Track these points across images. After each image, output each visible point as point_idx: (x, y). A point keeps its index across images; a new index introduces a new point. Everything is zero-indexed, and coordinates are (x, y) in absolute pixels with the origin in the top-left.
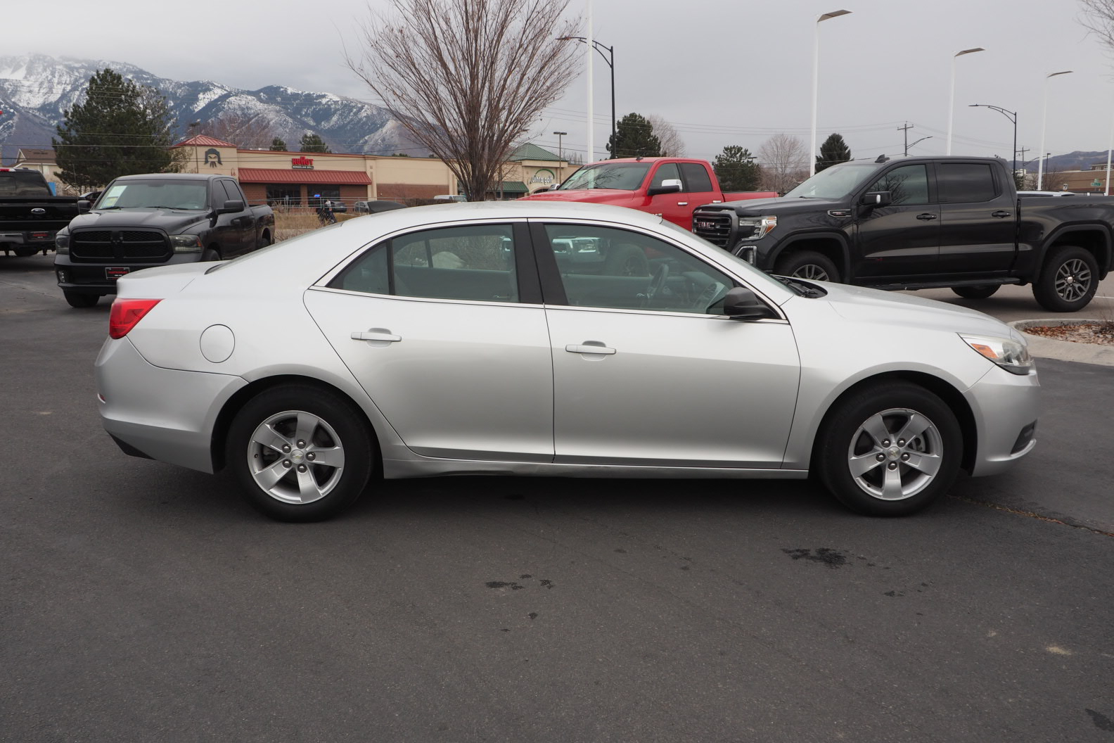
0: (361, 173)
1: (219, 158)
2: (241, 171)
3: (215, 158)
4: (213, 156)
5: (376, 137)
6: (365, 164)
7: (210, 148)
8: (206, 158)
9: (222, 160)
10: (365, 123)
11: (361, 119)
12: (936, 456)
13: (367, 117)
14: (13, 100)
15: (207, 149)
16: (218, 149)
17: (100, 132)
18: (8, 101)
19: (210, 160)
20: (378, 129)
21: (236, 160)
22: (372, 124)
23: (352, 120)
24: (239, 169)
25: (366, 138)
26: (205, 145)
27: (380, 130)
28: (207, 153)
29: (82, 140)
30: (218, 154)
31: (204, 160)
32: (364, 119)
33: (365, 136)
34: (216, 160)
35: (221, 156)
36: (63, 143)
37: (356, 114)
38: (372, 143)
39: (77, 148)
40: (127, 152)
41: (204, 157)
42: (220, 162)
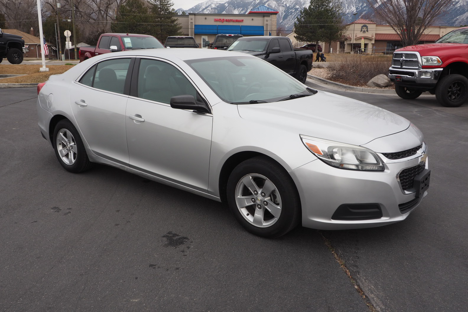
0: (437, 35)
1: (367, 29)
2: (377, 35)
3: (366, 29)
4: (365, 28)
5: (463, 17)
6: (440, 30)
7: (363, 24)
8: (362, 29)
9: (368, 29)
10: (459, 10)
11: (457, 8)
12: (279, 207)
13: (460, 6)
14: (303, 7)
15: (362, 25)
16: (367, 25)
17: (312, 19)
18: (301, 7)
19: (363, 30)
20: (465, 12)
21: (375, 29)
22: (462, 10)
23: (451, 9)
24: (376, 34)
25: (458, 18)
26: (360, 23)
27: (466, 13)
28: (362, 27)
29: (305, 22)
30: (367, 27)
31: (360, 30)
32: (458, 8)
33: (457, 16)
34: (366, 30)
35: (368, 28)
36: (298, 24)
37: (454, 5)
38: (460, 20)
39: (303, 26)
40: (321, 27)
41: (361, 28)
42: (367, 31)
